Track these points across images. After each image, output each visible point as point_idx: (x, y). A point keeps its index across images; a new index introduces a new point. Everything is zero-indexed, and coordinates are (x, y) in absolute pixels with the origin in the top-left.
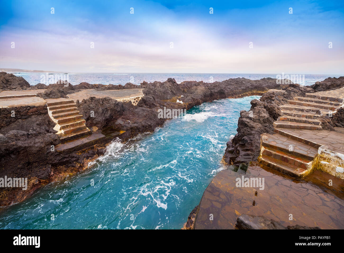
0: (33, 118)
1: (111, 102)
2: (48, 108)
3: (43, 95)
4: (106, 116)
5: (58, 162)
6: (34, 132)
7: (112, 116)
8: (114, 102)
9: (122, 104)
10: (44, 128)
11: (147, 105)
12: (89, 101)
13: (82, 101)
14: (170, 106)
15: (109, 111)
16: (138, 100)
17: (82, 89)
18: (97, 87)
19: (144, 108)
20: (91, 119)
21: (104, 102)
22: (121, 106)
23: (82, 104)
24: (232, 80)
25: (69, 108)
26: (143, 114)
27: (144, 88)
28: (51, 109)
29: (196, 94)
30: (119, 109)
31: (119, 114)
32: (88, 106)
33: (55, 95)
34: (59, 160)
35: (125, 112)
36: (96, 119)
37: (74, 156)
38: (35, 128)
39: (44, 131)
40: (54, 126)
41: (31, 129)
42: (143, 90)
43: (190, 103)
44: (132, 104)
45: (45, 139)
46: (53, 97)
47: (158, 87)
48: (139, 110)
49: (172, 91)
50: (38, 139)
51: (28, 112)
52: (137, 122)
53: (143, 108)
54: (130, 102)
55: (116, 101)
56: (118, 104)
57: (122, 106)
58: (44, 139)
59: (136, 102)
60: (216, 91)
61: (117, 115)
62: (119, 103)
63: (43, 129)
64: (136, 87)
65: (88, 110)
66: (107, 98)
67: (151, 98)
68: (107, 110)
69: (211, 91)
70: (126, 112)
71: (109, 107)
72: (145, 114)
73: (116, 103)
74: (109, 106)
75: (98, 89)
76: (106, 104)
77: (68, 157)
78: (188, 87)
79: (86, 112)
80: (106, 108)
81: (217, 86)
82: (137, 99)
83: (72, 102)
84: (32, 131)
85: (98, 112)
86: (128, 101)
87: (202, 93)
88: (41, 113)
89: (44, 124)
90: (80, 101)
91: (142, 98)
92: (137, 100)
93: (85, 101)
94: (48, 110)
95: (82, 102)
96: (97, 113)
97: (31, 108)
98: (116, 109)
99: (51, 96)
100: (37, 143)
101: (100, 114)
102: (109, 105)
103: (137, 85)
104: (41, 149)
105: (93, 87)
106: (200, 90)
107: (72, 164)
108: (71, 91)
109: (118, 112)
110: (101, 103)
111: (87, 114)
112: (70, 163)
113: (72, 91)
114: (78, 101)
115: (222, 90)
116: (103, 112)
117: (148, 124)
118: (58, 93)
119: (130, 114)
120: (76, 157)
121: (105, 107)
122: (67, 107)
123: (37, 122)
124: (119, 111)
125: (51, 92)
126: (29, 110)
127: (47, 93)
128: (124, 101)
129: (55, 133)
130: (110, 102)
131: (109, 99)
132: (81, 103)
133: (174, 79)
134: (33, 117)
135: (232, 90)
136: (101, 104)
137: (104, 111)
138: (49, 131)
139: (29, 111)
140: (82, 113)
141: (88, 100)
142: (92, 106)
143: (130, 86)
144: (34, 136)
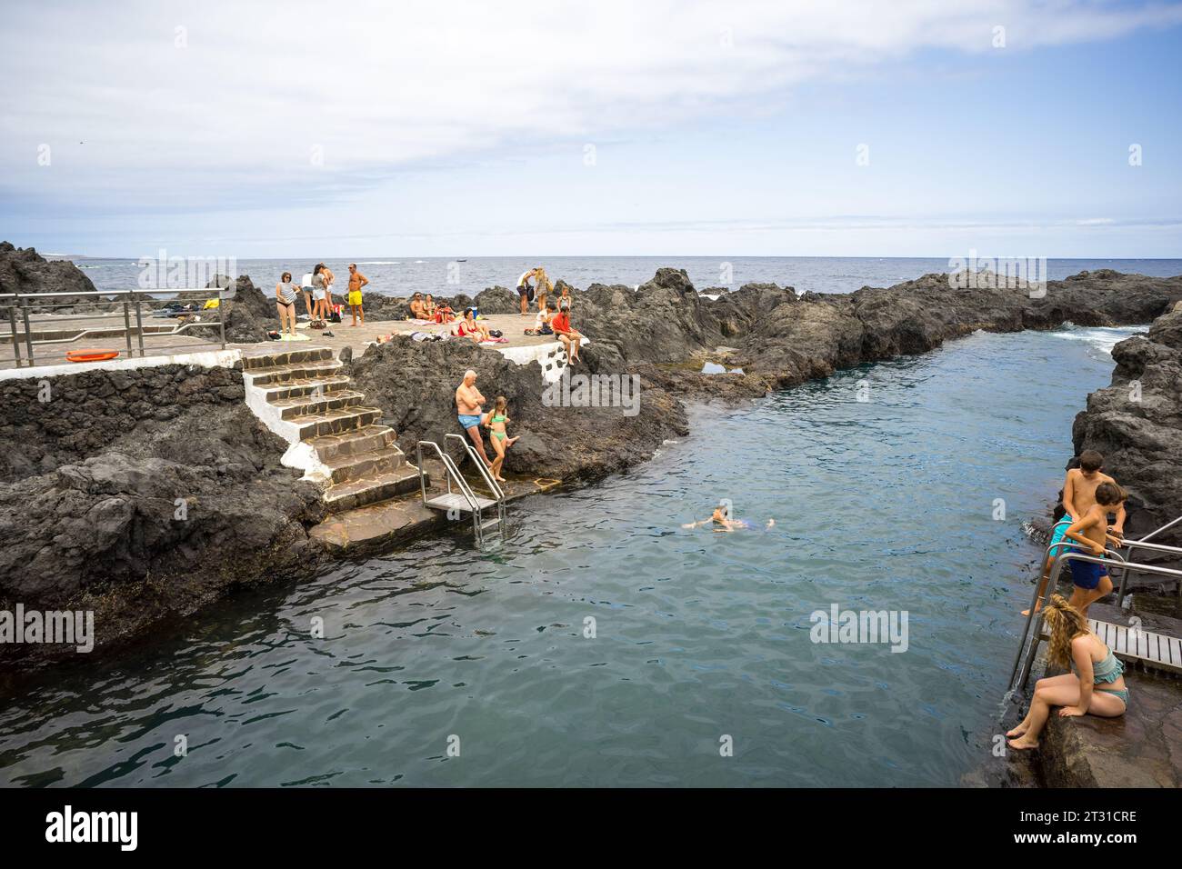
0: (199, 416)
1: (480, 356)
2: (246, 376)
12: (393, 353)
13: (367, 354)
14: (703, 388)
20: (411, 427)
22: (515, 376)
23: (365, 366)
24: (937, 283)
28: (257, 382)
29: (799, 336)
32: (393, 371)
36: (434, 426)
40: (282, 451)
43: (784, 375)
44: (543, 373)
46: (241, 336)
47: (622, 308)
49: (684, 326)
51: (177, 389)
54: (536, 365)
55: (500, 354)
56: (506, 368)
57: (518, 381)
59: (555, 365)
60: (886, 325)
62: (508, 363)
63: (247, 462)
65: (400, 390)
67: (611, 354)
69: (866, 327)
78: (741, 309)
79: (393, 398)
81: (885, 303)
83: (323, 356)
85: (438, 397)
86: (528, 360)
87: (826, 331)
88: (222, 397)
90: (357, 354)
92: (559, 356)
93: (377, 354)
94: (248, 384)
95: (364, 355)
96: (433, 403)
97: (187, 374)
101: (446, 408)
106: (817, 321)
110: (443, 361)
111: (396, 406)
114: (347, 353)
115: (911, 321)
125: (231, 316)
126: (181, 381)
129: (299, 477)
130: (476, 356)
131: (471, 348)
132: (360, 362)
133: (684, 272)
134: (195, 411)
135: (950, 323)
136: (441, 367)
138: (261, 469)
139: (180, 388)
140: (375, 401)
141: (388, 350)
142: (411, 373)
143: (503, 302)
144: (241, 483)
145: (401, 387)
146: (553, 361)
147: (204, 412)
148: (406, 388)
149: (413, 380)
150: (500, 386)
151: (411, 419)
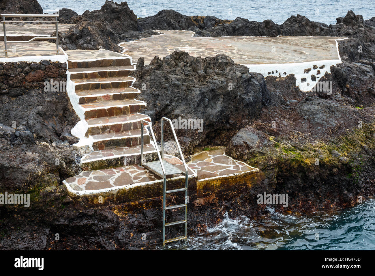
0: (33, 96)
1: (230, 70)
2: (69, 73)
3: (63, 39)
4: (210, 115)
5: (66, 223)
6: (28, 132)
7: (228, 118)
8: (237, 73)
9: (262, 82)
10: (50, 127)
11: (348, 93)
12: (168, 64)
13: (152, 64)
15: (221, 99)
16: (319, 73)
17: (161, 29)
18: (202, 24)
19: (333, 103)
21: (209, 71)
22: (258, 87)
23: (149, 72)
25: (116, 80)
26: (328, 123)
27: (348, 34)
28: (73, 77)
30: (250, 98)
31: (247, 112)
32: (164, 77)
33: (90, 40)
34: (71, 220)
35: (267, 108)
37: (107, 217)
38: (31, 122)
39: (49, 133)
40: (73, 125)
41: (24, 123)
42: (343, 42)
44: (297, 85)
45: (47, 154)
46: (85, 45)
48: (316, 107)
50: (33, 152)
51: (24, 78)
52: (302, 147)
53: (331, 101)
54: (292, 78)
55: (247, 69)
56: (249, 80)
57: (263, 89)
58: (44, 155)
59: (309, 80)
61: (243, 116)
62: (253, 76)
63: (49, 129)
64: (318, 30)
65: (163, 91)
66: (222, 58)
67: (364, 72)
68: (215, 97)
70: (271, 107)
71: (220, 88)
72: (334, 123)
73: (244, 76)
74: (223, 82)
75: (204, 31)
76: (216, 77)
77: (93, 214)
79: (158, 95)
80: (213, 90)
82: (316, 71)
83: (126, 62)
84: (24, 130)
86: (285, 73)
89: (52, 115)
90: (147, 63)
91: (332, 68)
92: (314, 72)
93: (157, 63)
94: (69, 77)
95: (150, 65)
96: (184, 102)
97: (31, 68)
98: (243, 96)
99: (81, 42)
100: (29, 161)
101: (192, 106)
102: (223, 79)
103: (325, 25)
104: (34, 179)
105: (189, 24)
107: (99, 239)
108: (132, 32)
109: (247, 104)
110: (201, 72)
111: (158, 102)
112: (95, 235)
113: (136, 33)
114: (141, 61)
116: (201, 101)
117: (341, 158)
118: (99, 35)
119: (284, 117)
120: (110, 221)
121: (211, 86)
122: (112, 75)
123: (38, 107)
124: (251, 103)
125: (82, 31)
126: (27, 73)
127: (73, 34)
128: (273, 73)
129: (73, 143)
130: (227, 70)
131: (227, 63)
132: (147, 68)
134: (33, 93)
136: (200, 76)
137: (205, 97)
138: (60, 134)
139: (26, 78)
140: (145, 97)
141: (166, 62)
142: (174, 79)
143: (300, 27)
144: (26, 144)
145: (165, 88)
146: (308, 76)
147: (38, 94)
148: (167, 90)
149: (174, 84)
150: (239, 94)
151: (167, 111)
